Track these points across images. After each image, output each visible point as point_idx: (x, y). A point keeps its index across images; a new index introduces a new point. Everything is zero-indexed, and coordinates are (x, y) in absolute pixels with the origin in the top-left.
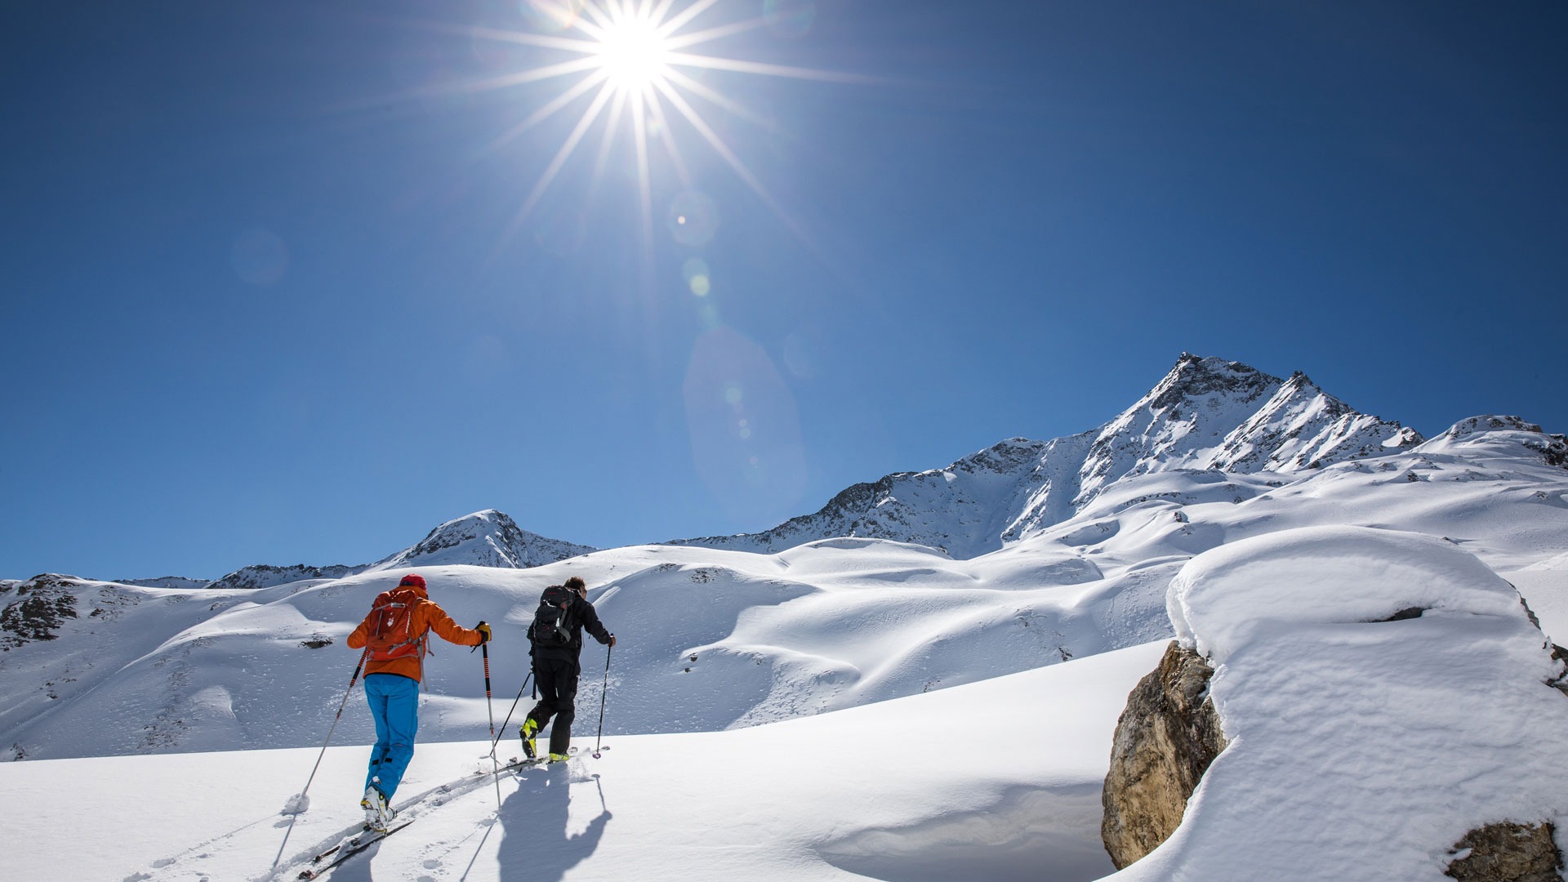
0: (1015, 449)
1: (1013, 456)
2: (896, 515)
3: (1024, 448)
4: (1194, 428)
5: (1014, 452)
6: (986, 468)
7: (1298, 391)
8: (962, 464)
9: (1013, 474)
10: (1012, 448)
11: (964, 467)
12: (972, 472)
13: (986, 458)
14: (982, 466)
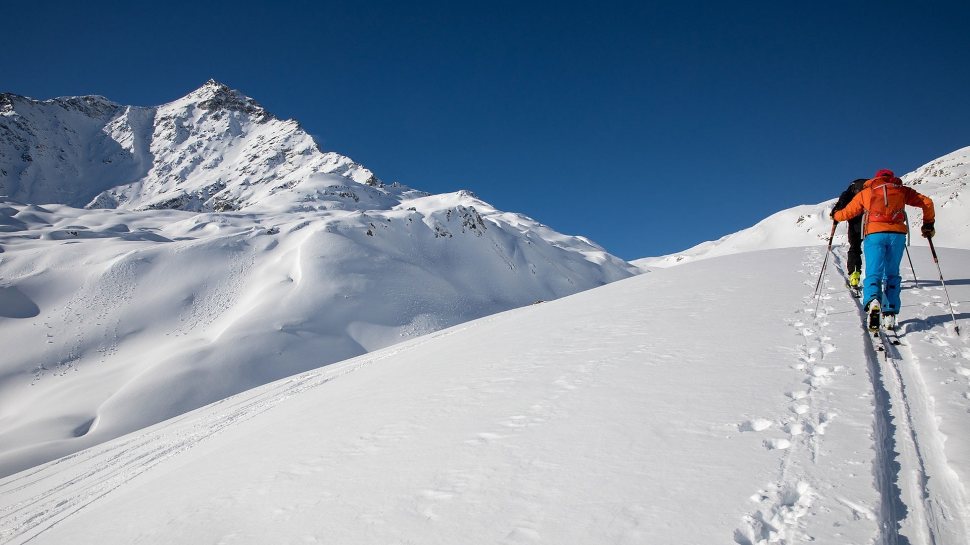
0: (100, 104)
1: (98, 108)
2: (23, 126)
3: (107, 105)
4: (229, 129)
5: (99, 105)
6: (78, 110)
7: (297, 130)
8: (59, 102)
9: (98, 119)
10: (98, 102)
11: (61, 104)
12: (68, 110)
13: (78, 103)
14: (75, 108)
